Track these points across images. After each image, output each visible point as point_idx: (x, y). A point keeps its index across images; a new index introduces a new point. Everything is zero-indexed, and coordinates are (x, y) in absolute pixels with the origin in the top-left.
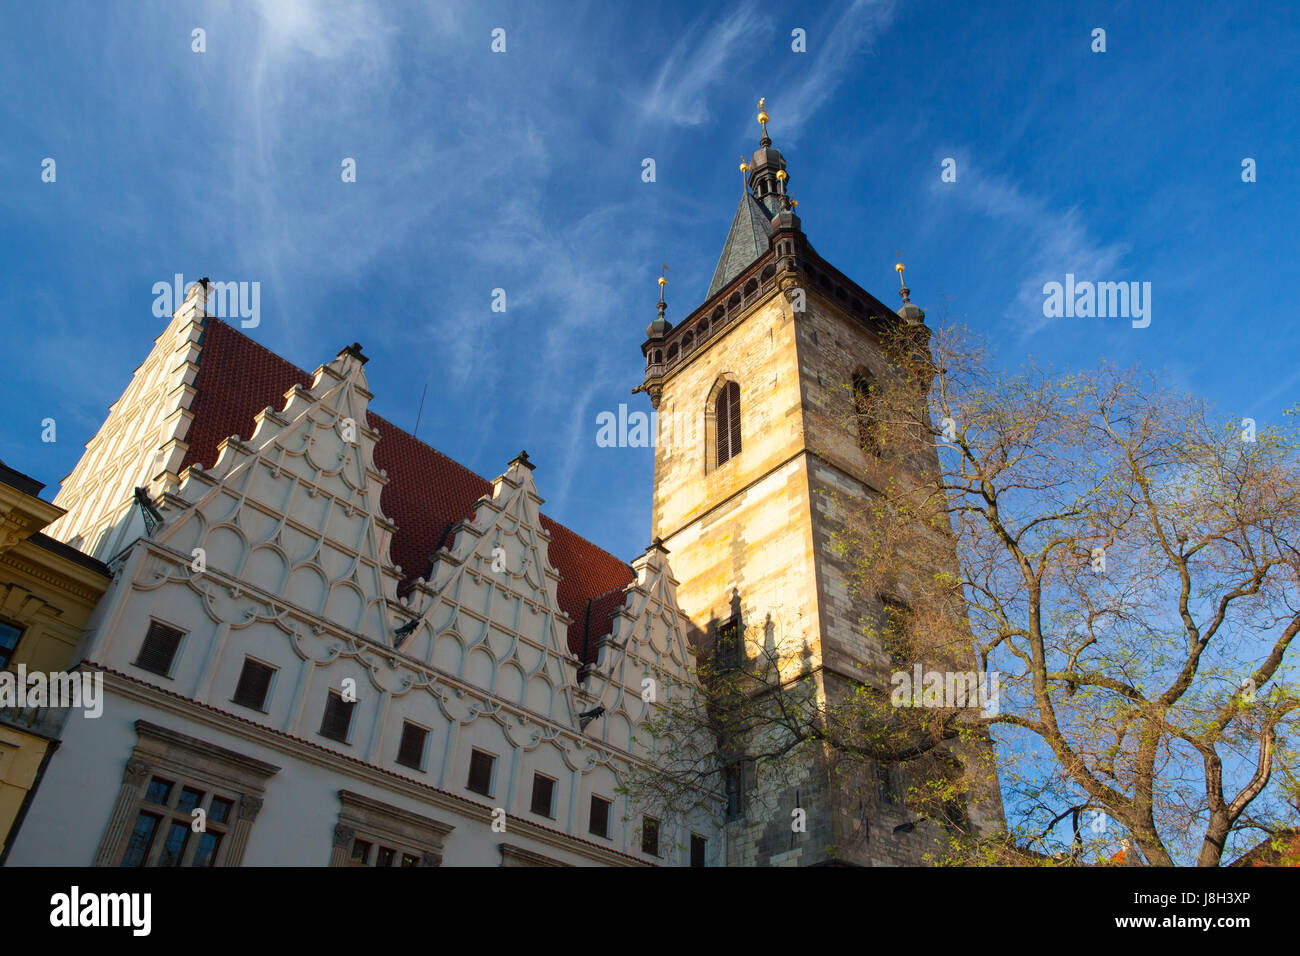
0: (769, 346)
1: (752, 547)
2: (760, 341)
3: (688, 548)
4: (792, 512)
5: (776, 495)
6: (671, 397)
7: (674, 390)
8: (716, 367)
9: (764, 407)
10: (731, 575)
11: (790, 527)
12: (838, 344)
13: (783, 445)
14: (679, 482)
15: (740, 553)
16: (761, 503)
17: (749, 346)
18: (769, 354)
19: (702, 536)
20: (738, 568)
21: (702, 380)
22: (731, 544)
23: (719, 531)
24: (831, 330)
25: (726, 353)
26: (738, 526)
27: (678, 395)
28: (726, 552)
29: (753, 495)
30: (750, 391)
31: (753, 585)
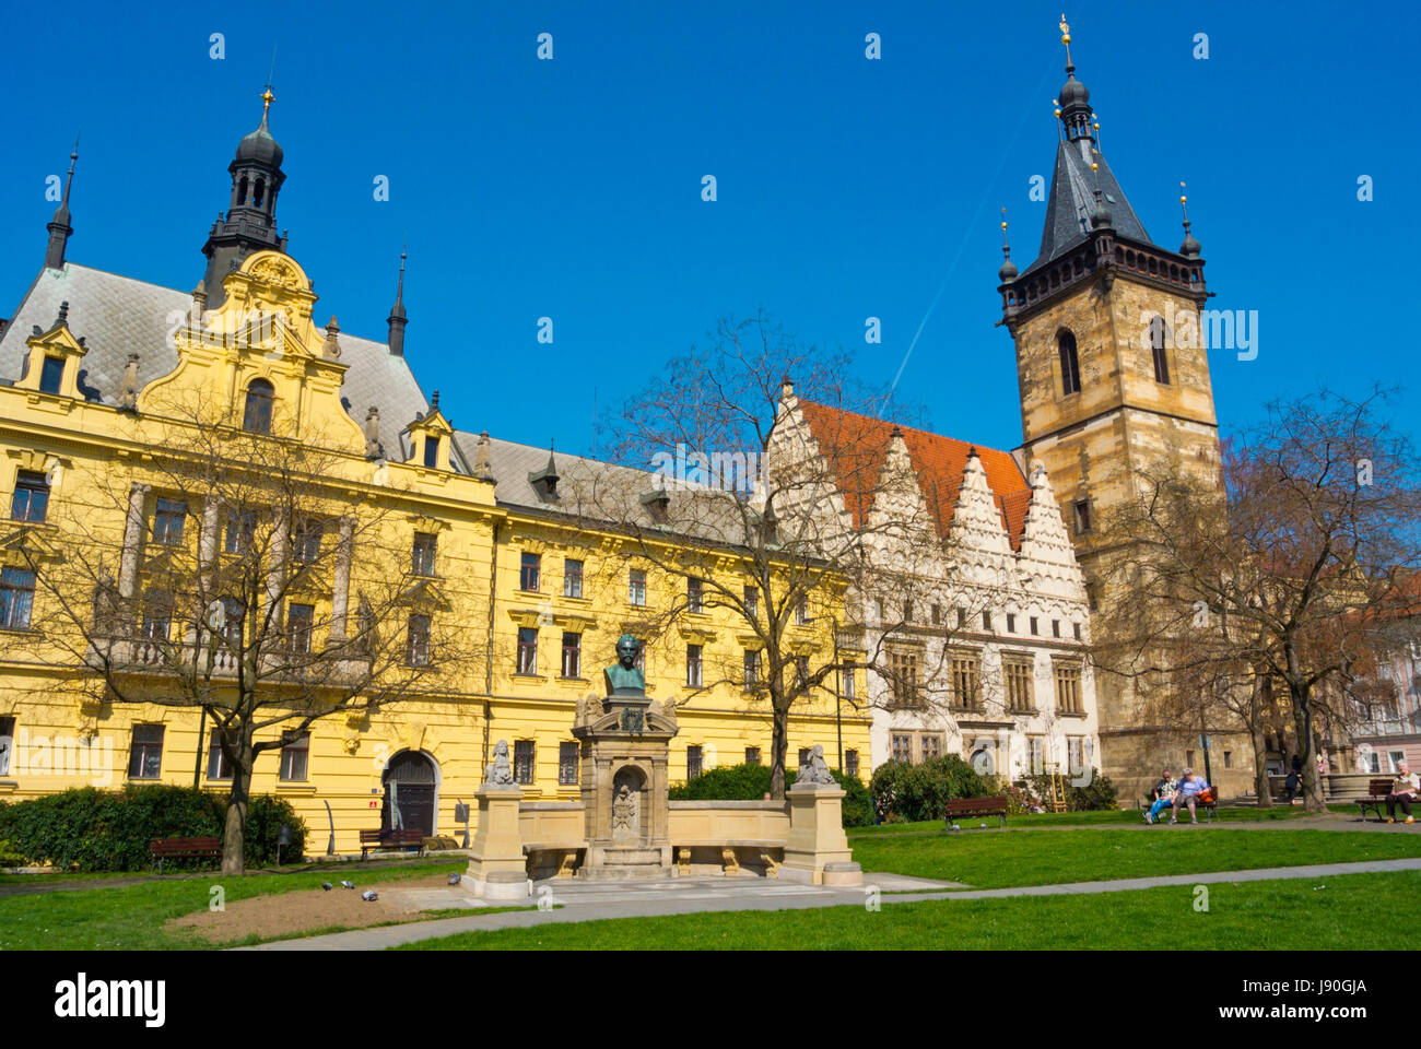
0: (1094, 317)
1: (1093, 460)
2: (1088, 312)
3: (1050, 450)
4: (1117, 444)
5: (1106, 430)
6: (1024, 333)
7: (1026, 328)
8: (1057, 320)
9: (1093, 364)
10: (1080, 474)
11: (1115, 453)
12: (1140, 307)
13: (1108, 397)
14: (1038, 402)
15: (1086, 464)
16: (1098, 433)
17: (1079, 312)
18: (1095, 325)
19: (1059, 444)
20: (1085, 471)
21: (1048, 327)
22: (1079, 455)
23: (1070, 443)
24: (1135, 298)
25: (1064, 312)
26: (1083, 444)
27: (1031, 333)
28: (1076, 459)
29: (1091, 428)
30: (1083, 349)
31: (1095, 485)
